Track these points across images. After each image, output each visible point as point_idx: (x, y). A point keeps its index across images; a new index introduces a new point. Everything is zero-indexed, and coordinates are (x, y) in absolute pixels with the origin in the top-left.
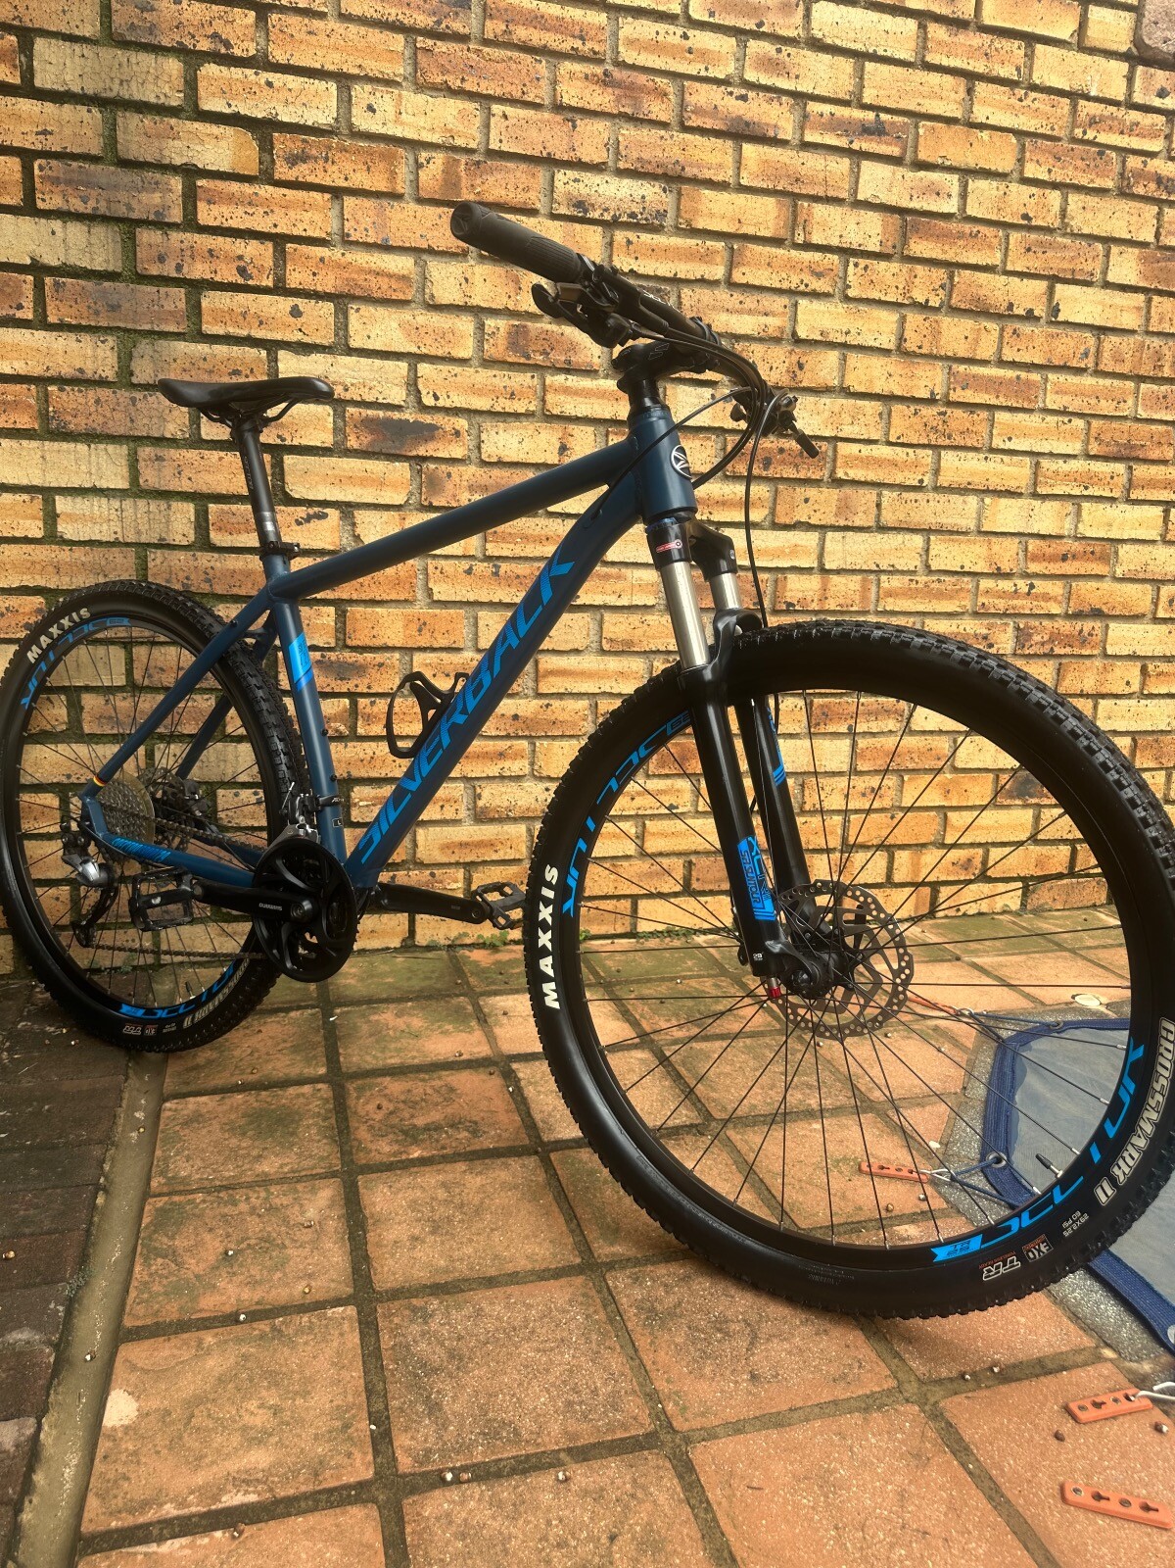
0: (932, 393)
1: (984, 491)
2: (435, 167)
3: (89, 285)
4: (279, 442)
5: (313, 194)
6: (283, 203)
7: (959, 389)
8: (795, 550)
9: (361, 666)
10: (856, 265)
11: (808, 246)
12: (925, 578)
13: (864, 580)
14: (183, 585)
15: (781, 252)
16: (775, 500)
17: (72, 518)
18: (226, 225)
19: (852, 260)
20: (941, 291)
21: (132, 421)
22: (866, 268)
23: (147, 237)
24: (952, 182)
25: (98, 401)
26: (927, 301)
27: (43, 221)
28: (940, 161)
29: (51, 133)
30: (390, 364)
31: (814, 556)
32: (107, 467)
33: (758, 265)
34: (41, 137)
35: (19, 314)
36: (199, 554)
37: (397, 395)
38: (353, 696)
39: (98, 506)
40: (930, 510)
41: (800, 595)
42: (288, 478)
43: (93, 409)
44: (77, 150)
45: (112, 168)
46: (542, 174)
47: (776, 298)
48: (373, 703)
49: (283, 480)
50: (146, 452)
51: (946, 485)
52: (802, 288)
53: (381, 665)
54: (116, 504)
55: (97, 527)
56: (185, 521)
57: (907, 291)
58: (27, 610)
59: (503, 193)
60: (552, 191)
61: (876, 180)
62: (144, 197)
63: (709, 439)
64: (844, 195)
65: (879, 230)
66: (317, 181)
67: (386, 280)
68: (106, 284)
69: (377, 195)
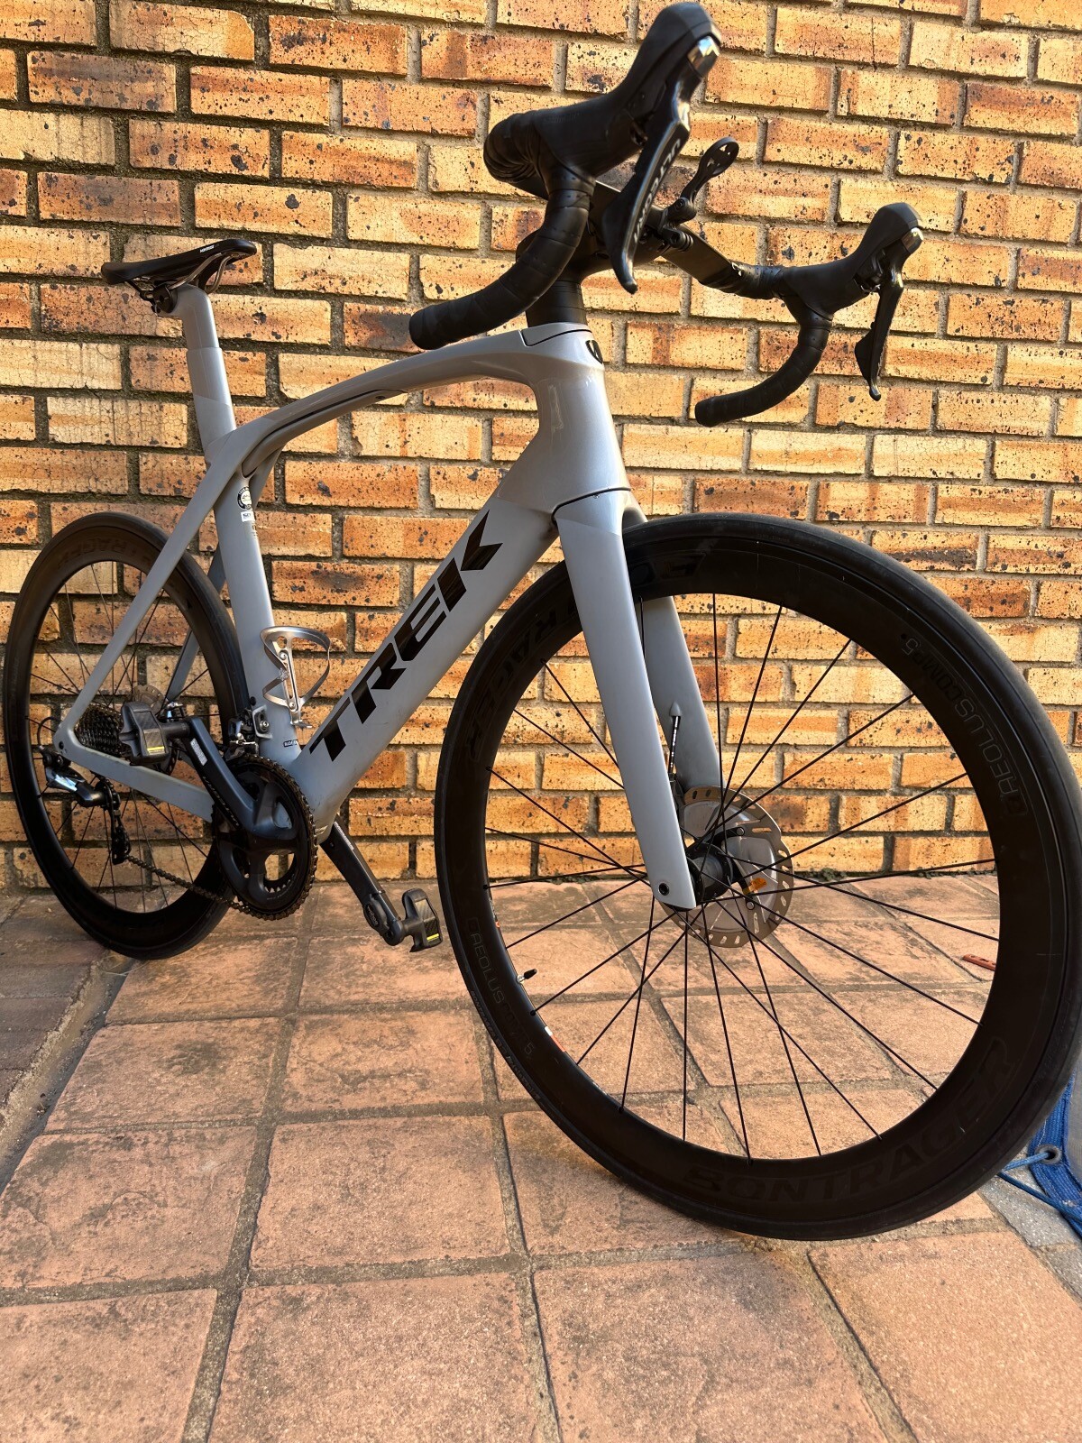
0: (997, 279)
1: (1058, 391)
2: (440, 41)
3: (81, 178)
4: (273, 339)
5: (310, 77)
6: (280, 89)
7: (1028, 276)
8: (838, 454)
9: (358, 578)
10: (908, 138)
11: (852, 118)
12: (989, 489)
13: (919, 489)
14: (175, 489)
15: (819, 125)
16: (816, 399)
17: (63, 419)
18: (220, 113)
19: (903, 133)
20: (1007, 165)
21: (124, 319)
22: (919, 141)
23: (140, 128)
24: (1022, 42)
25: (89, 299)
26: (991, 177)
27: (36, 114)
28: (1006, 19)
29: (44, 24)
30: (390, 257)
31: (861, 462)
32: (100, 366)
33: (795, 140)
34: (34, 28)
35: (12, 211)
36: (191, 458)
37: (399, 289)
38: (350, 609)
39: (91, 407)
40: (993, 411)
41: (845, 504)
42: (283, 378)
43: (85, 307)
44: (70, 40)
45: (105, 58)
46: (555, 46)
47: (815, 176)
48: (371, 618)
49: (278, 381)
50: (138, 351)
51: (1014, 383)
52: (846, 165)
53: (380, 577)
54: (107, 405)
55: (88, 429)
56: (177, 422)
57: (967, 166)
58: (18, 514)
59: (512, 69)
60: (566, 67)
61: (932, 43)
62: (137, 87)
63: (740, 331)
64: (895, 61)
65: (935, 98)
66: (314, 63)
67: (387, 166)
68: (98, 178)
69: (379, 76)
